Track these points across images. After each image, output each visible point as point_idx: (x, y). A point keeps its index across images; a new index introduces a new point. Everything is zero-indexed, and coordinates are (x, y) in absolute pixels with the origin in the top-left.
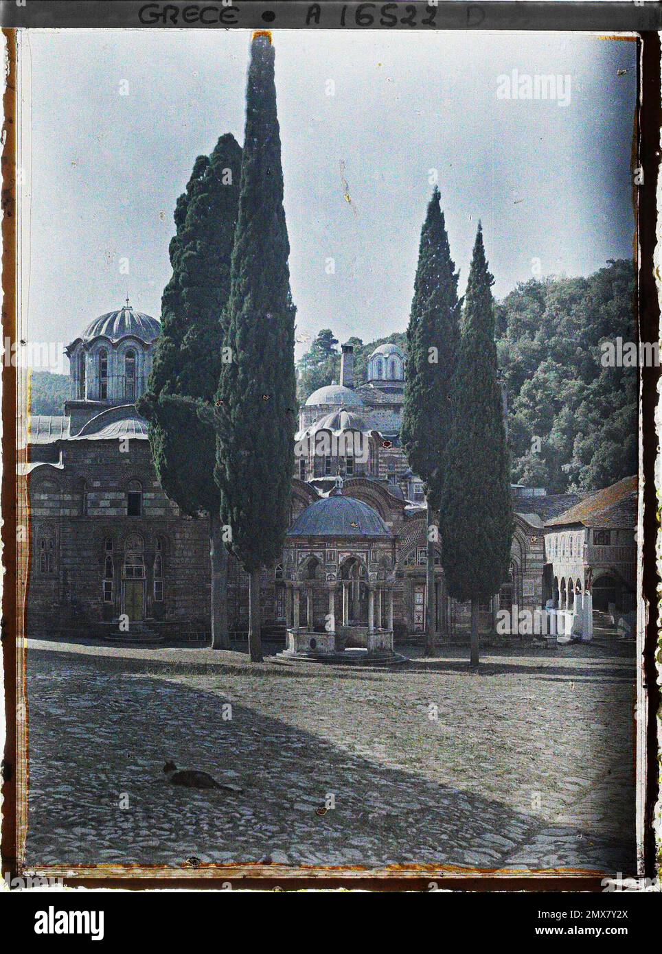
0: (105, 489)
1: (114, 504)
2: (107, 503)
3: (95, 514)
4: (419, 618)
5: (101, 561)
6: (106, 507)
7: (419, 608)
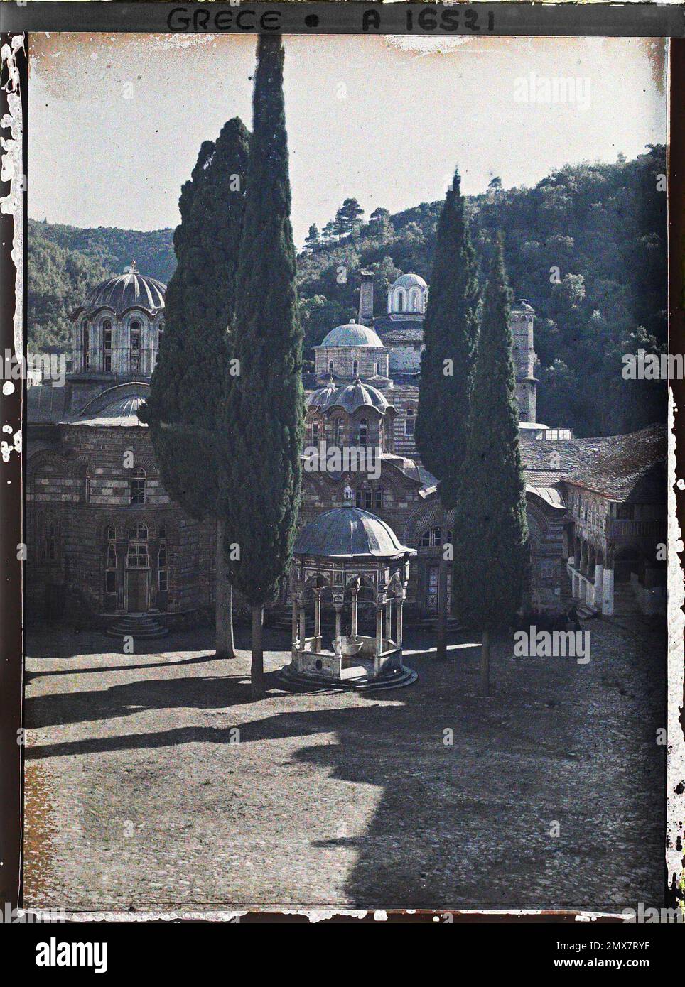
0: (108, 476)
1: (117, 492)
2: (110, 492)
3: (98, 502)
4: (433, 601)
5: (104, 550)
6: (109, 496)
7: (433, 590)
